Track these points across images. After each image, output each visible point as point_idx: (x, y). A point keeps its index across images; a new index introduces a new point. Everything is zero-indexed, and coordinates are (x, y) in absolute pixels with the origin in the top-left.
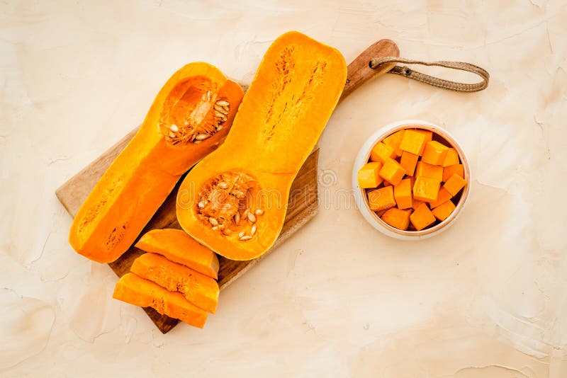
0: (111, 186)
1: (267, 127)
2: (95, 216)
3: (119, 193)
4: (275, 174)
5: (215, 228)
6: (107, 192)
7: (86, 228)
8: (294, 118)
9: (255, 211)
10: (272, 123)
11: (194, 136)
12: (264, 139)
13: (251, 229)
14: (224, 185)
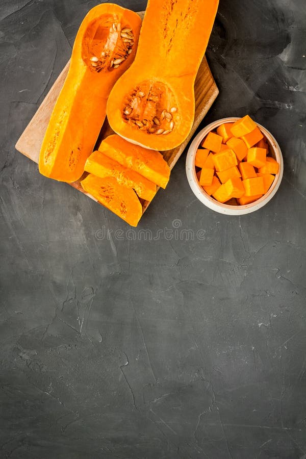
0: (60, 118)
1: (166, 42)
2: (54, 146)
3: (67, 121)
4: (180, 77)
5: (142, 129)
6: (58, 124)
7: (50, 157)
8: (186, 29)
9: (170, 110)
10: (169, 38)
11: (112, 62)
12: (165, 52)
13: (170, 125)
14: (142, 94)
